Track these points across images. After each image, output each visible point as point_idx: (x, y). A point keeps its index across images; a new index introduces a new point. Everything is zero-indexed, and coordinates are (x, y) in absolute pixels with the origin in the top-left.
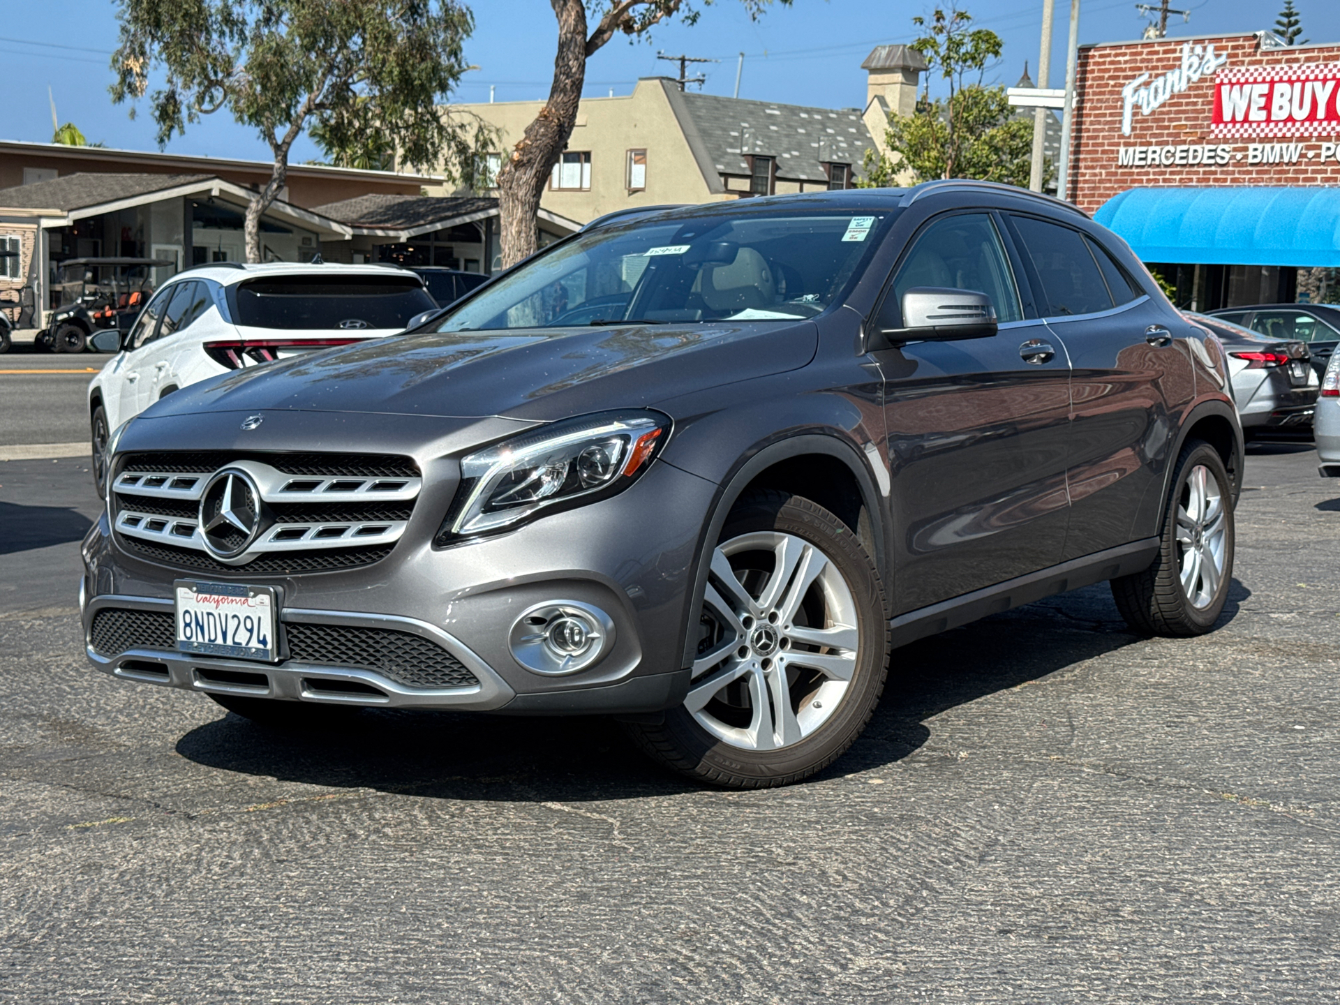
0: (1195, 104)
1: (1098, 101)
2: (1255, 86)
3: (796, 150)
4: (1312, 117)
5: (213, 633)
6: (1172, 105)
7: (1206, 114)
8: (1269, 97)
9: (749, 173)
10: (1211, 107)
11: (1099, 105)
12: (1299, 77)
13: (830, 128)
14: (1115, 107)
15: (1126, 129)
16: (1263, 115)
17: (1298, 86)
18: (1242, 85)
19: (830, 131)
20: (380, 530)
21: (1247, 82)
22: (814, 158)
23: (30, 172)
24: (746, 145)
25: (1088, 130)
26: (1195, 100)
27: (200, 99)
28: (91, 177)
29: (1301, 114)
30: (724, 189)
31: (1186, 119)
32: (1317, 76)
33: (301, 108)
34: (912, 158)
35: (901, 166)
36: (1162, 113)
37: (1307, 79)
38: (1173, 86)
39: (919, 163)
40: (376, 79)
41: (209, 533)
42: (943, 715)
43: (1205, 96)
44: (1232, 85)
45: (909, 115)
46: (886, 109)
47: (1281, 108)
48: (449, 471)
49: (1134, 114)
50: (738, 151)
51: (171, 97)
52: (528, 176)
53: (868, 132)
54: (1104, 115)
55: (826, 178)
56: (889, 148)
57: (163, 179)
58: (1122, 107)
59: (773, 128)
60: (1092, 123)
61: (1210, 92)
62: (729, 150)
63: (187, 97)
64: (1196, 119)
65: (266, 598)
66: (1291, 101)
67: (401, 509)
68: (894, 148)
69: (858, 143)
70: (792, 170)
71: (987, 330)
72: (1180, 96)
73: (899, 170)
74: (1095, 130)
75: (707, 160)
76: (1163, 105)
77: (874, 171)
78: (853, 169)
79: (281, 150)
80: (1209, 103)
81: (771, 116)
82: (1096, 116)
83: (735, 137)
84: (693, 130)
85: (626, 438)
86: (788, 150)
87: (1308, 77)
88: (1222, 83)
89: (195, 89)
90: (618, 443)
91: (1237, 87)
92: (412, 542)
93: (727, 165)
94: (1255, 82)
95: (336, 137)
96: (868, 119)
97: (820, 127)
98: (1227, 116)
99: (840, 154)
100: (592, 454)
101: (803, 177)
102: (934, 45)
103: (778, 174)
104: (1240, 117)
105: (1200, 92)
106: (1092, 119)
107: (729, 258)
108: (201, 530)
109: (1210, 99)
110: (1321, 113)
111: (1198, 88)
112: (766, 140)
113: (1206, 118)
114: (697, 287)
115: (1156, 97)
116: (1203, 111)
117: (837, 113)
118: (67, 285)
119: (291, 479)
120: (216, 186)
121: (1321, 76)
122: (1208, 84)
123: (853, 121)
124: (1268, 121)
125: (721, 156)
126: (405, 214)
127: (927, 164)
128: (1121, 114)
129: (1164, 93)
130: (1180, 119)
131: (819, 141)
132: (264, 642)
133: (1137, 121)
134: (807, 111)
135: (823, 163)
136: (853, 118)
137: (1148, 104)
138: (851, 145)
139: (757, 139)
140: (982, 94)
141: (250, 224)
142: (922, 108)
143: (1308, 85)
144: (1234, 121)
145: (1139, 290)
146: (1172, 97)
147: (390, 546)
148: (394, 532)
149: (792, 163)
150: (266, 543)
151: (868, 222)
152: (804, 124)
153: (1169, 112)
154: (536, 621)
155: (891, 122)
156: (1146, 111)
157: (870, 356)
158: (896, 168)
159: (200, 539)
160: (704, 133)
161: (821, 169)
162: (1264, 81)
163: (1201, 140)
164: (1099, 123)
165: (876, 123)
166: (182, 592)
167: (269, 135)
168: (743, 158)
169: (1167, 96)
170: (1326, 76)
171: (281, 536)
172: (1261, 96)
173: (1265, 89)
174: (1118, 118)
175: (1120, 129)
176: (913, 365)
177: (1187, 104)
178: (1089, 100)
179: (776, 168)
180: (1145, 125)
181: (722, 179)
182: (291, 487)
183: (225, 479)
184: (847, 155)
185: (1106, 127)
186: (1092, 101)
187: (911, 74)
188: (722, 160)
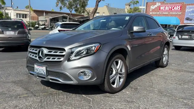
4: (169, 10)
5: (39, 71)
8: (165, 8)
13: (122, 10)
15: (151, 11)
20: (60, 59)
23: (49, 13)
25: (147, 11)
27: (64, 7)
28: (54, 14)
29: (168, 10)
33: (73, 8)
36: (154, 9)
40: (80, 5)
41: (38, 57)
42: (135, 80)
44: (161, 6)
45: (129, 9)
48: (70, 51)
51: (61, 7)
52: (93, 14)
57: (60, 14)
63: (62, 6)
64: (158, 10)
65: (45, 67)
66: (167, 8)
67: (63, 56)
68: (128, 12)
69: (124, 12)
71: (144, 31)
79: (71, 12)
81: (116, 9)
83: (113, 11)
85: (95, 47)
89: (63, 6)
90: (94, 47)
92: (64, 61)
94: (164, 6)
95: (76, 11)
98: (161, 9)
100: (90, 48)
102: (132, 2)
107: (111, 22)
108: (37, 57)
109: (159, 8)
110: (170, 9)
114: (107, 25)
118: (51, 24)
119: (49, 51)
120: (65, 15)
122: (159, 6)
124: (165, 10)
126: (82, 18)
128: (150, 9)
130: (156, 10)
132: (45, 73)
133: (152, 10)
134: (120, 9)
136: (124, 10)
140: (136, 7)
141: (68, 19)
142: (130, 9)
143: (169, 7)
145: (160, 27)
147: (61, 61)
148: (62, 59)
150: (45, 59)
151: (128, 17)
154: (82, 72)
157: (129, 35)
159: (37, 58)
163: (158, 12)
165: (126, 10)
166: (35, 65)
167: (70, 10)
170: (171, 6)
171: (47, 58)
175: (150, 11)
176: (134, 36)
177: (157, 8)
178: (147, 8)
182: (49, 52)
183: (40, 50)
187: (130, 5)
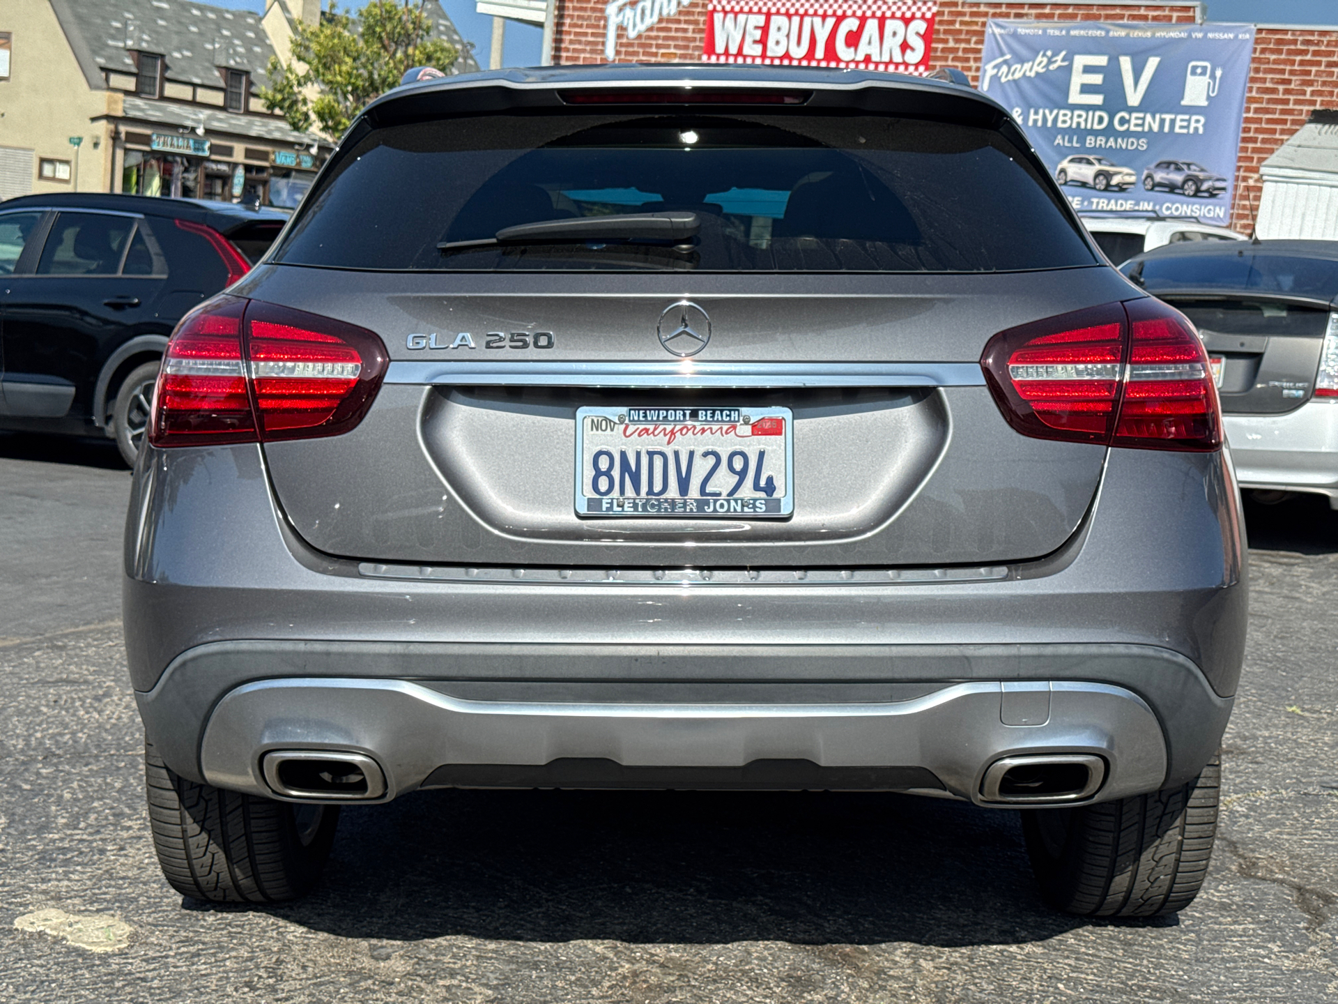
0: (685, 30)
1: (579, 17)
2: (751, 16)
3: (188, 50)
4: (810, 56)
6: (660, 29)
7: (698, 43)
8: (765, 30)
9: (134, 70)
10: (703, 35)
11: (580, 22)
12: (797, 11)
13: (226, 29)
14: (598, 27)
15: (610, 53)
16: (758, 49)
17: (796, 20)
18: (736, 14)
19: (226, 33)
21: (741, 11)
22: (208, 60)
24: (131, 38)
25: (567, 50)
26: (685, 26)
29: (799, 52)
30: (104, 85)
31: (676, 47)
32: (816, 11)
34: (321, 70)
35: (307, 78)
36: (649, 38)
37: (806, 13)
38: (661, 9)
39: (330, 77)
43: (696, 22)
44: (726, 13)
45: (314, 24)
46: (287, 15)
47: (778, 43)
49: (619, 36)
50: (121, 45)
53: (267, 37)
54: (585, 34)
55: (222, 84)
56: (295, 57)
58: (605, 27)
59: (161, 22)
60: (571, 42)
61: (702, 19)
62: (111, 43)
64: (686, 47)
66: (788, 36)
68: (300, 58)
69: (257, 49)
70: (183, 71)
72: (669, 21)
73: (305, 83)
74: (575, 50)
75: (85, 52)
76: (651, 29)
77: (279, 82)
78: (252, 77)
80: (701, 31)
81: (159, 9)
82: (576, 34)
83: (117, 29)
84: (67, 14)
86: (179, 50)
87: (806, 11)
88: (715, 10)
91: (731, 16)
93: (109, 58)
94: (750, 11)
96: (267, 24)
97: (213, 26)
98: (720, 47)
99: (238, 60)
101: (197, 81)
103: (168, 74)
104: (733, 50)
105: (691, 18)
106: (572, 37)
109: (701, 26)
110: (820, 53)
111: (688, 13)
112: (154, 36)
113: (696, 48)
115: (642, 19)
116: (694, 40)
117: (233, 14)
121: (821, 12)
122: (699, 9)
123: (251, 25)
124: (764, 56)
125: (102, 49)
127: (339, 78)
128: (604, 35)
129: (652, 15)
130: (668, 47)
131: (213, 42)
133: (622, 45)
134: (199, 8)
135: (219, 67)
136: (250, 21)
137: (635, 26)
138: (250, 50)
139: (143, 32)
140: (396, 9)
143: (807, 20)
144: (727, 53)
146: (660, 21)
149: (183, 63)
152: (196, 21)
153: (657, 38)
155: (295, 30)
156: (632, 34)
158: (302, 81)
160: (80, 19)
161: (217, 73)
162: (760, 12)
164: (580, 42)
165: (277, 30)
168: (127, 53)
169: (655, 19)
170: (825, 11)
172: (757, 28)
173: (761, 20)
174: (600, 39)
175: (602, 52)
177: (677, 30)
178: (569, 15)
179: (165, 67)
180: (631, 49)
181: (103, 75)
184: (245, 61)
185: (588, 48)
186: (572, 17)
188: (104, 53)
